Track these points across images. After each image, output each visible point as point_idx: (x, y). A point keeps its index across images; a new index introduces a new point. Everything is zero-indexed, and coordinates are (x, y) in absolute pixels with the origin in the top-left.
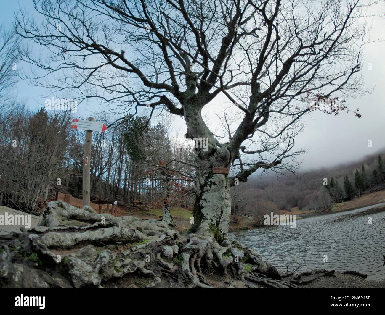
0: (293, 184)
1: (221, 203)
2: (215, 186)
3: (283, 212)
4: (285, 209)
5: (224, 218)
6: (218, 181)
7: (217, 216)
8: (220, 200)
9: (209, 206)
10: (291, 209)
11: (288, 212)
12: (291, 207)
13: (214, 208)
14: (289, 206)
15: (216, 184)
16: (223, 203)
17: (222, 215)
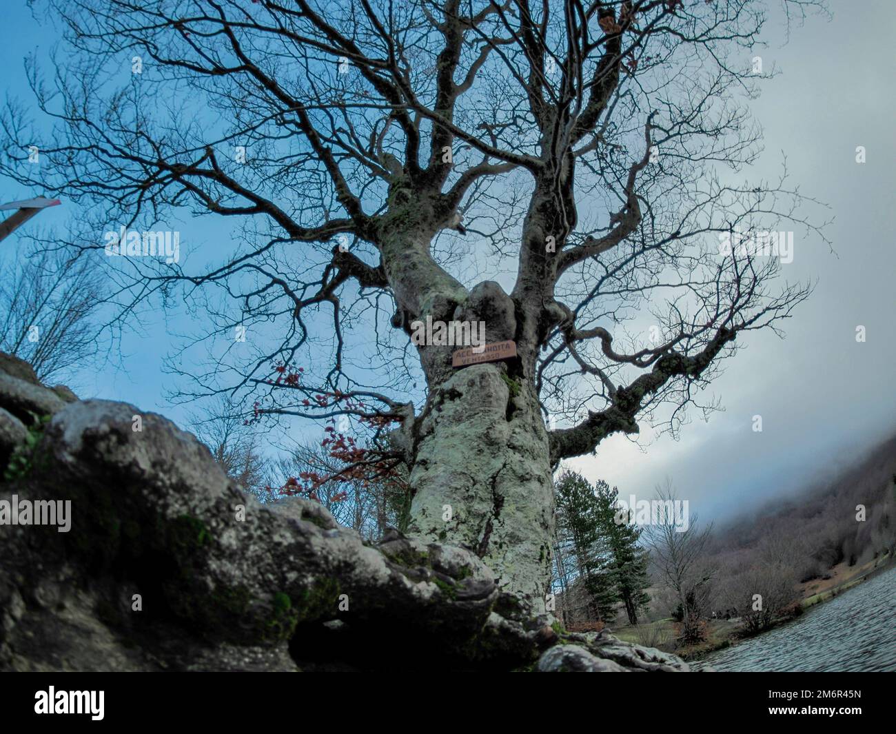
0: (819, 512)
1: (488, 463)
2: (457, 401)
3: (813, 585)
4: (815, 578)
5: (508, 528)
6: (466, 381)
7: (474, 522)
8: (481, 451)
9: (431, 480)
10: (831, 573)
11: (824, 581)
12: (830, 568)
13: (454, 485)
14: (823, 568)
15: (460, 395)
16: (497, 464)
17: (497, 515)
